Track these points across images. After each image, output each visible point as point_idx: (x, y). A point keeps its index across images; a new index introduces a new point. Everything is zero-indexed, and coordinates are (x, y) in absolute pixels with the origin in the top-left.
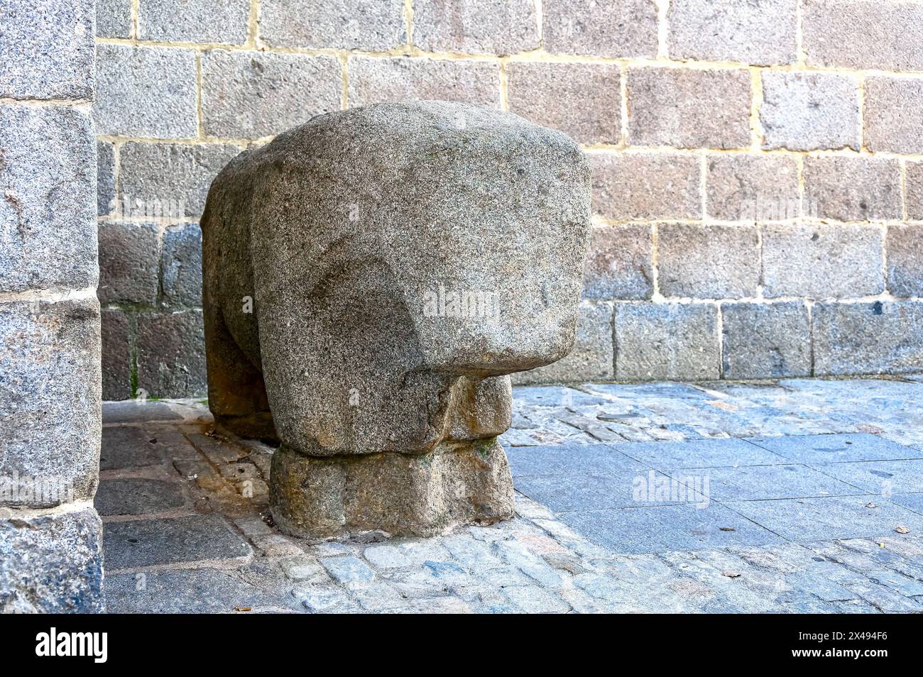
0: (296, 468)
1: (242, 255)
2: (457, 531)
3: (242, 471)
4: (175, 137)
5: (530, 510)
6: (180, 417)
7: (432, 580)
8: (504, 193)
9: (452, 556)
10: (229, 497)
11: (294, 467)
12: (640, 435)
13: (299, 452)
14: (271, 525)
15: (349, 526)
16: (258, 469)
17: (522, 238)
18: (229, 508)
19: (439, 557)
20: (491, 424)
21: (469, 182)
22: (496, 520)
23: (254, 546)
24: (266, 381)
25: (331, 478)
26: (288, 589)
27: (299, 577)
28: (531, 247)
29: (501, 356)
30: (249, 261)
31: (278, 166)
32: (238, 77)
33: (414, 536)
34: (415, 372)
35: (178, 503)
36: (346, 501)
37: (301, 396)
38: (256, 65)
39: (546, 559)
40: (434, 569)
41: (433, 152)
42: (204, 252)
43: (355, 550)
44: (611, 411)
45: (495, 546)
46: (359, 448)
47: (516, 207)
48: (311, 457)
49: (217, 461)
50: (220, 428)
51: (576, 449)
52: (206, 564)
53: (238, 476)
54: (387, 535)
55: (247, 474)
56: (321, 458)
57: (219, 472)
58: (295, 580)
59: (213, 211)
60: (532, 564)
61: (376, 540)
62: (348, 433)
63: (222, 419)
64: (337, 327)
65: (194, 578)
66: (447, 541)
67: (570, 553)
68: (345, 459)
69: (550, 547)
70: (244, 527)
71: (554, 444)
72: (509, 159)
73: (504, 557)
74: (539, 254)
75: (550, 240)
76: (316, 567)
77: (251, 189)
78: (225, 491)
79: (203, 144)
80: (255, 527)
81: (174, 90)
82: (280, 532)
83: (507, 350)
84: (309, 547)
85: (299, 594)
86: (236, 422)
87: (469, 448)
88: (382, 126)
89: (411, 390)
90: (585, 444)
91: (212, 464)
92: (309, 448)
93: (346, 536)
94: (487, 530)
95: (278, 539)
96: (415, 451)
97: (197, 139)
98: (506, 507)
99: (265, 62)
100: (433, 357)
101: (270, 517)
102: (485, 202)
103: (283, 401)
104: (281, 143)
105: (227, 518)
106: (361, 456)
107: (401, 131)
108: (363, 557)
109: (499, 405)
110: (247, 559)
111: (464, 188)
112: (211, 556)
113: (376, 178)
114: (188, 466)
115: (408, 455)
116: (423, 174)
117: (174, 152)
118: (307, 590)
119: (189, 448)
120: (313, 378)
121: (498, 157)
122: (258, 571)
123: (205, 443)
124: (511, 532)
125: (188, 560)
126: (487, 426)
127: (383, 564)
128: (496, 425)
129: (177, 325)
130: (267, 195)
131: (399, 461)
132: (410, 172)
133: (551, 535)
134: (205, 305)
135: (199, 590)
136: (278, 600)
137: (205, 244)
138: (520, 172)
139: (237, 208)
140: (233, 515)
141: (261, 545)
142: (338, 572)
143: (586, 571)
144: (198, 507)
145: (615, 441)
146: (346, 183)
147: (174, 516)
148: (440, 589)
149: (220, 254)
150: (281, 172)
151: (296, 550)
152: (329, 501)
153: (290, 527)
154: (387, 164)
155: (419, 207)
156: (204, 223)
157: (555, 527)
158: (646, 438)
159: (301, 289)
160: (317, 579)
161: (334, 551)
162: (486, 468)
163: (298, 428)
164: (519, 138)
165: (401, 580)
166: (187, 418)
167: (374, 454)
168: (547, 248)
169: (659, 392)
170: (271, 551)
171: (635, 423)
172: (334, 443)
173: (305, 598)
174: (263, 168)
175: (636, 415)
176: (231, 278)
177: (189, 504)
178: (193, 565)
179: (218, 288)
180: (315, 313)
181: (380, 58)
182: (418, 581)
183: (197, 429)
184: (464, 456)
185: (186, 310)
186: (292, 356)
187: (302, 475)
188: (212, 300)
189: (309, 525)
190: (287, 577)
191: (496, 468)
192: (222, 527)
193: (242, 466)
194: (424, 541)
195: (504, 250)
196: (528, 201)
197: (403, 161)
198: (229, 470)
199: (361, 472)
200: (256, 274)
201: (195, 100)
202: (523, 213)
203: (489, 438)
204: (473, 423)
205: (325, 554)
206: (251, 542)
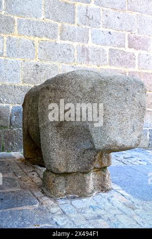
0: (51, 177)
1: (35, 114)
2: (97, 194)
3: (33, 175)
4: (15, 83)
5: (115, 187)
6: (15, 158)
7: (93, 212)
8: (122, 96)
9: (97, 203)
10: (30, 183)
11: (51, 176)
12: (135, 163)
13: (52, 172)
14: (43, 193)
15: (66, 194)
16: (38, 174)
17: (127, 110)
18: (30, 187)
19: (94, 204)
20: (106, 163)
21: (112, 92)
22: (107, 191)
23: (39, 201)
24: (42, 151)
25: (61, 180)
26: (51, 217)
27: (53, 212)
28: (130, 113)
29: (121, 147)
30: (38, 116)
31: (48, 88)
32: (32, 68)
33: (85, 196)
34: (88, 149)
35: (15, 186)
36: (66, 187)
37: (53, 156)
38: (37, 65)
39: (124, 204)
40: (93, 208)
41: (101, 82)
42: (23, 113)
43: (69, 202)
44: (127, 156)
45: (109, 200)
46: (70, 171)
47: (126, 100)
48: (56, 174)
49: (26, 172)
50: (27, 161)
51: (120, 167)
52: (25, 208)
53: (32, 176)
54: (77, 196)
55: (35, 176)
56: (59, 174)
57: (27, 175)
58: (53, 214)
59: (26, 102)
60: (121, 206)
61: (74, 198)
62: (67, 167)
63: (27, 159)
64: (64, 136)
65: (21, 213)
66: (95, 198)
67: (130, 201)
68: (66, 174)
69: (125, 200)
70: (35, 194)
71: (115, 166)
72: (124, 85)
73: (112, 204)
74: (132, 115)
75: (135, 111)
76: (58, 208)
77: (38, 95)
78: (29, 181)
79: (23, 85)
80: (38, 194)
81: (15, 71)
82: (46, 195)
83: (123, 145)
84: (55, 201)
85: (54, 219)
86: (31, 160)
87: (100, 170)
88: (82, 75)
89: (86, 155)
90: (123, 166)
91: (25, 172)
92: (56, 171)
93: (66, 197)
94: (105, 194)
95: (46, 198)
96: (86, 172)
97: (21, 84)
98: (110, 187)
99: (39, 65)
100: (98, 146)
101: (43, 190)
102: (117, 98)
103: (48, 157)
104: (48, 82)
105: (30, 191)
106: (70, 173)
107: (88, 77)
108: (71, 204)
109: (109, 159)
110: (37, 206)
111: (111, 94)
112: (26, 205)
113: (81, 91)
114: (18, 173)
115: (84, 173)
116: (98, 89)
117: (15, 87)
118: (57, 217)
119: (18, 167)
120: (57, 151)
121: (121, 85)
122: (41, 210)
123: (23, 166)
124: (112, 194)
125: (19, 207)
126: (105, 164)
127: (78, 207)
128: (108, 164)
129: (15, 133)
130: (44, 97)
131: (81, 175)
132: (93, 89)
133: (123, 195)
134: (23, 128)
135: (23, 218)
136: (48, 221)
137: (23, 111)
138: (127, 90)
139: (33, 101)
140: (32, 190)
141: (41, 200)
142: (65, 210)
143: (137, 208)
144: (21, 187)
145: (130, 165)
146: (70, 93)
147: (15, 190)
148: (96, 216)
149: (28, 114)
150: (48, 89)
151: (51, 202)
152: (61, 187)
153: (49, 194)
154: (84, 86)
155: (96, 100)
156: (23, 105)
157: (123, 192)
158: (137, 164)
159: (54, 124)
160: (59, 213)
161: (63, 202)
162: (105, 176)
163: (52, 165)
164: (127, 79)
165: (84, 213)
166: (17, 158)
167: (74, 172)
168: (135, 114)
169: (135, 151)
170: (44, 203)
171: (134, 160)
172: (63, 170)
173: (56, 221)
174: (42, 89)
175: (132, 157)
176: (32, 120)
177: (19, 186)
178: (20, 208)
179: (27, 123)
180: (58, 132)
181: (68, 65)
182: (89, 213)
183: (20, 162)
184: (98, 173)
185: (17, 129)
186: (51, 144)
187: (53, 179)
188: (25, 126)
189: (55, 194)
190: (50, 212)
191: (107, 176)
192: (28, 194)
193: (33, 173)
194: (88, 198)
195: (122, 114)
196: (129, 99)
197: (90, 86)
198: (30, 174)
199: (70, 178)
200: (40, 119)
201: (21, 74)
202: (128, 102)
203: (105, 168)
204: (101, 163)
205: (60, 203)
206: (38, 199)
